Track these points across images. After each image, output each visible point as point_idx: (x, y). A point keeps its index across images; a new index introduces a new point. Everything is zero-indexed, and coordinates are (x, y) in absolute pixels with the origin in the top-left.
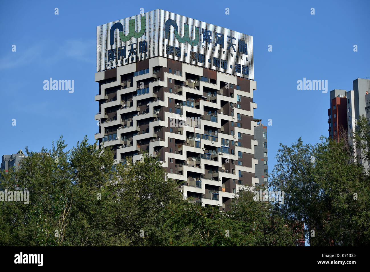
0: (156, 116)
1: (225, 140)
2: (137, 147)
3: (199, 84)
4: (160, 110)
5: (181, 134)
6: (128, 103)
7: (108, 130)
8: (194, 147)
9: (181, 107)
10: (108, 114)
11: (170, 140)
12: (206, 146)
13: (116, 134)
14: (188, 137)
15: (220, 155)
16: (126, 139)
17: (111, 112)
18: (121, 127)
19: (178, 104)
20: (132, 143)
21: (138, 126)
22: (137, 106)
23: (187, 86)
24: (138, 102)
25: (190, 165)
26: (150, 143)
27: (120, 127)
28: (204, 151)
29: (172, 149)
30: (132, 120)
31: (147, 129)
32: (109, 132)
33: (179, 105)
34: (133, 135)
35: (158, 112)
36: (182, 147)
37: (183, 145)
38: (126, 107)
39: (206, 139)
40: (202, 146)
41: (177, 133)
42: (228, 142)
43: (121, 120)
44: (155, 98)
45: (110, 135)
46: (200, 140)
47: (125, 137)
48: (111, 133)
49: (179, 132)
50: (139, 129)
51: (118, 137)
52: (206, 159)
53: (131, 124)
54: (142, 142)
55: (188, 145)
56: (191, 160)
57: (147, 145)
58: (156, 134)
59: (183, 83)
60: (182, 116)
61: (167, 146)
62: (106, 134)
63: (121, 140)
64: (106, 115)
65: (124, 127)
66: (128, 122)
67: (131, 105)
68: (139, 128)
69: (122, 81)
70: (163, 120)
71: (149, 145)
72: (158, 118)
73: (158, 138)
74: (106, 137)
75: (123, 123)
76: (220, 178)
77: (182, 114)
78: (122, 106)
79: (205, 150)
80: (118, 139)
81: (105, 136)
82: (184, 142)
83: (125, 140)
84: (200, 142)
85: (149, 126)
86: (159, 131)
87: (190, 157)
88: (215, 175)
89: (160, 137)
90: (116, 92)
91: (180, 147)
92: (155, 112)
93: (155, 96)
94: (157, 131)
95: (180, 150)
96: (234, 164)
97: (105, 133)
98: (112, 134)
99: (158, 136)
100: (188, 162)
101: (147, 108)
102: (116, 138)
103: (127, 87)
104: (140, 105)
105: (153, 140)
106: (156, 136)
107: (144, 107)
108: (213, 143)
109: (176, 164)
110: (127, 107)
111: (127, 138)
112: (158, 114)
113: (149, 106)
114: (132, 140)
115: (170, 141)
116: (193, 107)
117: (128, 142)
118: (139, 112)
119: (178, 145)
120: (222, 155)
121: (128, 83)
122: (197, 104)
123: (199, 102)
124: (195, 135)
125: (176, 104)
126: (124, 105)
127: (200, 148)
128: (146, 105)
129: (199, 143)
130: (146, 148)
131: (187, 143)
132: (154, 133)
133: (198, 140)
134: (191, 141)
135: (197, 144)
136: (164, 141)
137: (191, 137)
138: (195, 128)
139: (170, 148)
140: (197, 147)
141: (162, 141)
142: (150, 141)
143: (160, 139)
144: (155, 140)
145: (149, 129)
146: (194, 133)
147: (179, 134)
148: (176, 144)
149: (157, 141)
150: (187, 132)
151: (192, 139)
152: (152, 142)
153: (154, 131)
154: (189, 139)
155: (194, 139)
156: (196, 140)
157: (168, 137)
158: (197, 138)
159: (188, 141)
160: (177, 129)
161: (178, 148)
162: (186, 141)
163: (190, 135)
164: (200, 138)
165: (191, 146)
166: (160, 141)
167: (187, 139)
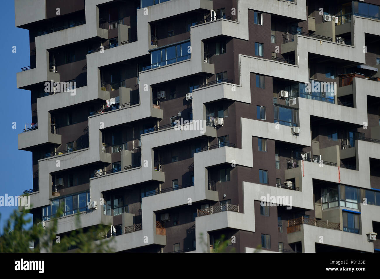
0: (213, 133)
2: (155, 232)
3: (352, 25)
4: (225, 112)
5: (294, 188)
6: (125, 92)
7: (61, 182)
8: (339, 229)
9: (294, 103)
10: (61, 129)
13: (88, 191)
14: (317, 197)
16: (120, 209)
17: (71, 123)
18: (103, 169)
19: (284, 94)
20: (138, 221)
21: (156, 165)
22: (154, 102)
23: (310, 33)
24: (156, 88)
26: (196, 219)
27: (101, 171)
28: (372, 244)
29: (267, 237)
30: (139, 148)
31: (187, 173)
32: (66, 186)
33: (287, 95)
34: (143, 194)
35: (221, 121)
36: (301, 231)
37: (304, 225)
38: (118, 108)
40: (367, 228)
41: (284, 186)
43: (104, 148)
44: (209, 75)
45: (68, 196)
46: (359, 208)
47: (116, 202)
48: (72, 190)
49: (290, 184)
50: (161, 176)
51: (95, 203)
53: (137, 162)
54: (170, 217)
55: (319, 222)
57: (189, 225)
58: (214, 189)
59: (300, 24)
60: (299, 130)
61: (250, 226)
62: (57, 195)
63: (105, 213)
64: (53, 132)
65: (112, 171)
66: (126, 155)
67: (135, 99)
68: (162, 171)
69: (102, 24)
70: (236, 143)
71: (194, 226)
72: (222, 139)
73: (223, 201)
74: (56, 203)
75: (108, 158)
77: (298, 125)
78: (105, 102)
80: (93, 209)
81: (51, 200)
82: (306, 213)
83: (117, 213)
84: (359, 214)
85: (192, 166)
86: (224, 180)
89: (229, 200)
90: (85, 58)
92: (211, 119)
93: (211, 69)
94: (220, 182)
95: (293, 239)
97: (54, 190)
98: (76, 194)
99: (221, 195)
101: (186, 107)
102: (89, 207)
103: (120, 42)
104: (162, 100)
105: (207, 208)
106: (215, 196)
107: (176, 103)
110: (120, 107)
111: (124, 207)
112: (220, 126)
113: (190, 101)
114: (140, 211)
115: (262, 212)
116: (331, 100)
117: (128, 218)
118: (160, 120)
119: (287, 223)
121: (123, 30)
122: (346, 91)
123: (352, 83)
124: (342, 191)
125: (278, 92)
126: (113, 101)
127: (358, 232)
128: (180, 99)
129: (356, 217)
130: (185, 236)
131: (316, 219)
132: (210, 187)
133: (351, 205)
134: (329, 210)
135: (348, 222)
136: (242, 211)
137: (327, 198)
138: (341, 167)
139: (262, 234)
140: (349, 230)
141: (234, 211)
142: (198, 213)
143: (227, 204)
144: (213, 211)
145: (193, 176)
146: (339, 184)
147: (289, 189)
148: (281, 219)
149: (221, 211)
150: (315, 182)
151: (331, 205)
152: (202, 216)
153: (208, 180)
154: (323, 203)
155: (337, 203)
156: (345, 206)
157: (255, 200)
158: (347, 200)
159: (320, 210)
160: (283, 174)
161: (286, 233)
162: (313, 212)
163: (325, 191)
164: (356, 202)
165: (330, 228)
166: (228, 211)
167: (315, 204)
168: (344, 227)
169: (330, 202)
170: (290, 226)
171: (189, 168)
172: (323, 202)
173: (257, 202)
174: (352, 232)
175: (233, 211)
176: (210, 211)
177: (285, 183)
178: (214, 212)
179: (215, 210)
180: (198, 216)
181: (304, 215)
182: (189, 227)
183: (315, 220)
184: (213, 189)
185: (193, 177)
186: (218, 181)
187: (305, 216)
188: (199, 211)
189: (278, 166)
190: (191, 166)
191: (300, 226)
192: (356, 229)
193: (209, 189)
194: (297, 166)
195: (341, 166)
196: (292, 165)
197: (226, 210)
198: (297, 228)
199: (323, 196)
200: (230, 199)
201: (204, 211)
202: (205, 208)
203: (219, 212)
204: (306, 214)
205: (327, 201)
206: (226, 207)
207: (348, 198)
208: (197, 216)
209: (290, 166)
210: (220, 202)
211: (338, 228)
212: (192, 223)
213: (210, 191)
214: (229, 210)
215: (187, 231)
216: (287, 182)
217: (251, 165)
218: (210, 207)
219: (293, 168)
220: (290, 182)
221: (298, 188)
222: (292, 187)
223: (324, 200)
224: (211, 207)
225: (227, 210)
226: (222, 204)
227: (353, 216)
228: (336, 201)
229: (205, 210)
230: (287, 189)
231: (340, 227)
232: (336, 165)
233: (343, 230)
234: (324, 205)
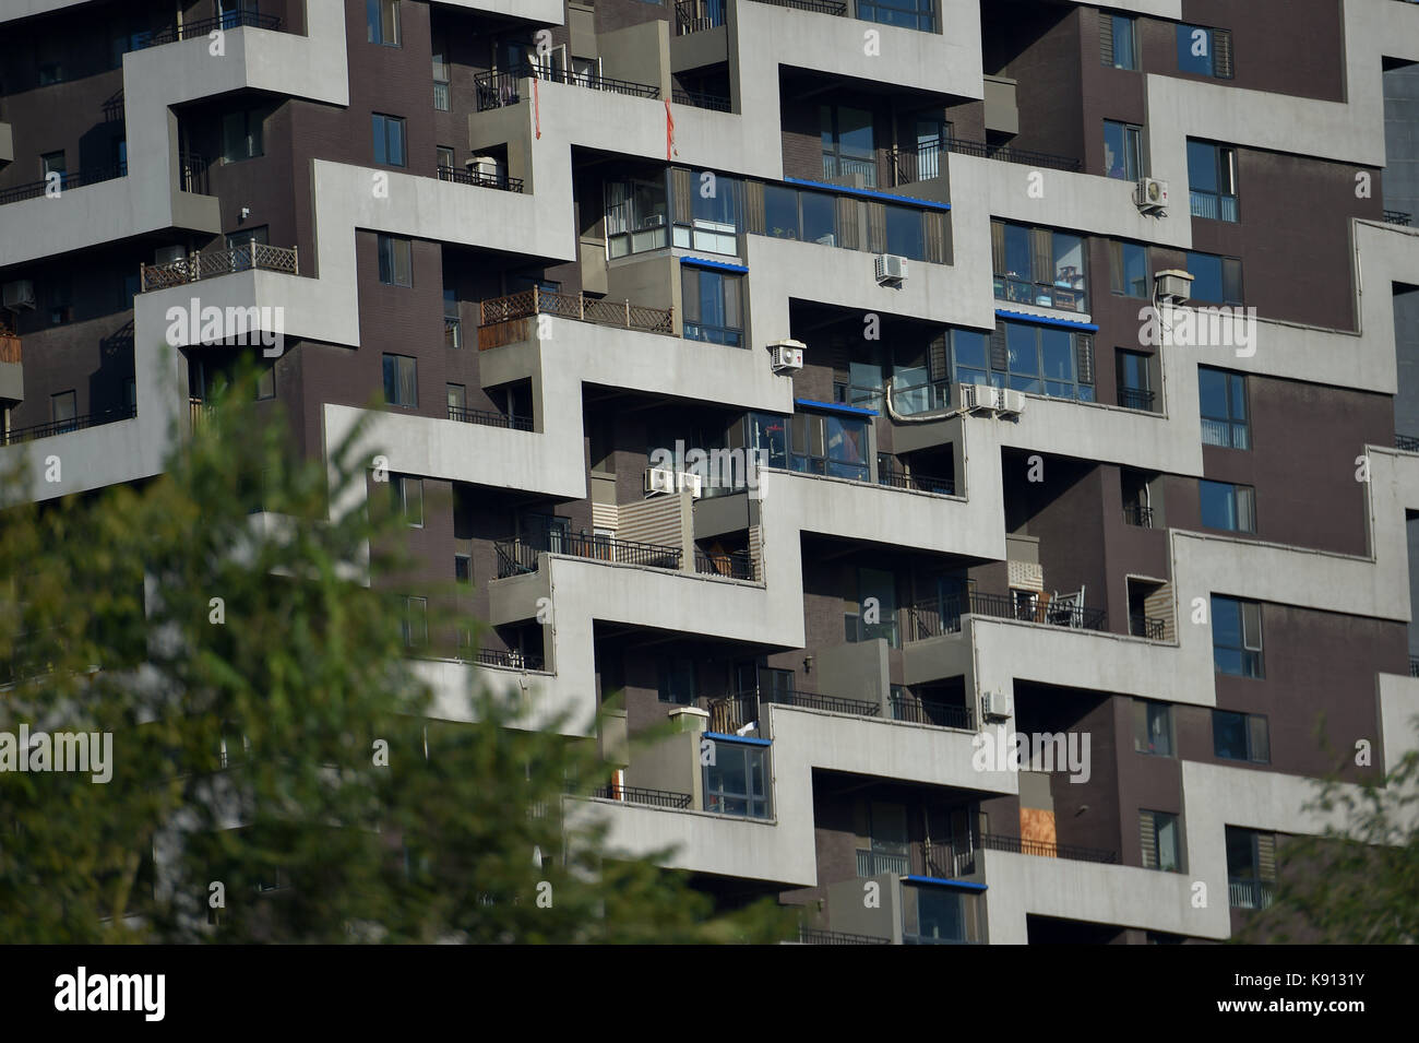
1: (1042, 241)
5: (504, 182)
8: (670, 332)
11: (384, 257)
12: (809, 319)
14: (589, 214)
15: (982, 413)
25: (624, 545)
26: (137, 299)
28: (786, 383)
29: (405, 366)
31: (99, 128)
36: (528, 340)
37: (541, 318)
39: (813, 234)
40: (770, 323)
41: (467, 176)
42: (1074, 258)
46: (741, 250)
49: (487, 165)
52: (817, 467)
54: (37, 293)
55: (595, 307)
56: (637, 490)
57: (109, 324)
58: (203, 188)
61: (343, 327)
70: (285, 15)
71: (129, 327)
73: (239, 236)
76: (994, 686)
79: (796, 359)
82: (549, 273)
84: (740, 274)
85: (116, 103)
86: (239, 153)
87: (621, 457)
88: (927, 656)
89: (262, 231)
91: (499, 343)
94: (226, 161)
95: (501, 368)
96: (1156, 521)
99: (230, 212)
100: (607, 517)
105: (178, 261)
106: (205, 214)
108: (893, 282)
109: (463, 548)
115: (385, 273)
119: (478, 311)
120: (1011, 416)
124: (678, 188)
127: (738, 337)
129: (731, 284)
130: (95, 364)
131: (587, 294)
132: (189, 181)
133: (714, 243)
134: (634, 260)
135: (700, 303)
136: (309, 269)
137: (625, 217)
138: (675, 101)
139: (384, 353)
140: (705, 334)
141: (281, 271)
142: (143, 278)
143: (254, 245)
144: (199, 269)
145: (123, 137)
146: (668, 163)
147: (485, 184)
148: (457, 299)
149: (230, 272)
150: (581, 156)
151: (639, 243)
152: (158, 288)
153: (181, 155)
154: (612, 237)
155: (661, 234)
156: (692, 247)
157: (357, 229)
158: (699, 224)
159: (598, 263)
160: (462, 129)
161: (476, 351)
162: (573, 268)
163: (618, 190)
164: (732, 229)
165: (635, 327)
166: (256, 271)
167: (583, 239)
168: (686, 323)
169: (636, 232)
170: (488, 324)
171: (105, 110)
172: (611, 233)
173: (367, 234)
174: (713, 341)
175: (275, 270)
176: (189, 271)
177: (467, 163)
178: (205, 276)
179: (208, 267)
180: (144, 290)
181: (541, 281)
182: (111, 332)
183: (581, 299)
184: (198, 190)
185: (122, 145)
186: (217, 157)
187: (545, 283)
188: (146, 272)
189: (442, 99)
190: (114, 103)
191: (525, 323)
192: (727, 330)
193: (183, 188)
194: (515, 100)
195: (677, 99)
196: (493, 96)
197: (250, 267)
198: (514, 329)
199: (610, 210)
200: (266, 226)
201: (168, 271)
202: (169, 260)
203: (221, 274)
204: (547, 278)
205: (623, 230)
206: (250, 255)
207: (702, 218)
208: (139, 291)
209: (486, 99)
210: (225, 238)
211: (665, 328)
212: (122, 317)
213: (189, 195)
214: (259, 267)
215: (104, 344)
216: (479, 160)
217: (343, 98)
218: (188, 255)
219: (500, 105)
220: (490, 160)
221: (517, 182)
222: (494, 178)
223: (612, 223)
224: (193, 254)
225: (254, 265)
226: (235, 244)
227: (720, 283)
228: (659, 227)
229: (171, 267)
230: (477, 184)
231: (671, 322)
232: (655, 94)
233: (681, 334)
234: (613, 242)
